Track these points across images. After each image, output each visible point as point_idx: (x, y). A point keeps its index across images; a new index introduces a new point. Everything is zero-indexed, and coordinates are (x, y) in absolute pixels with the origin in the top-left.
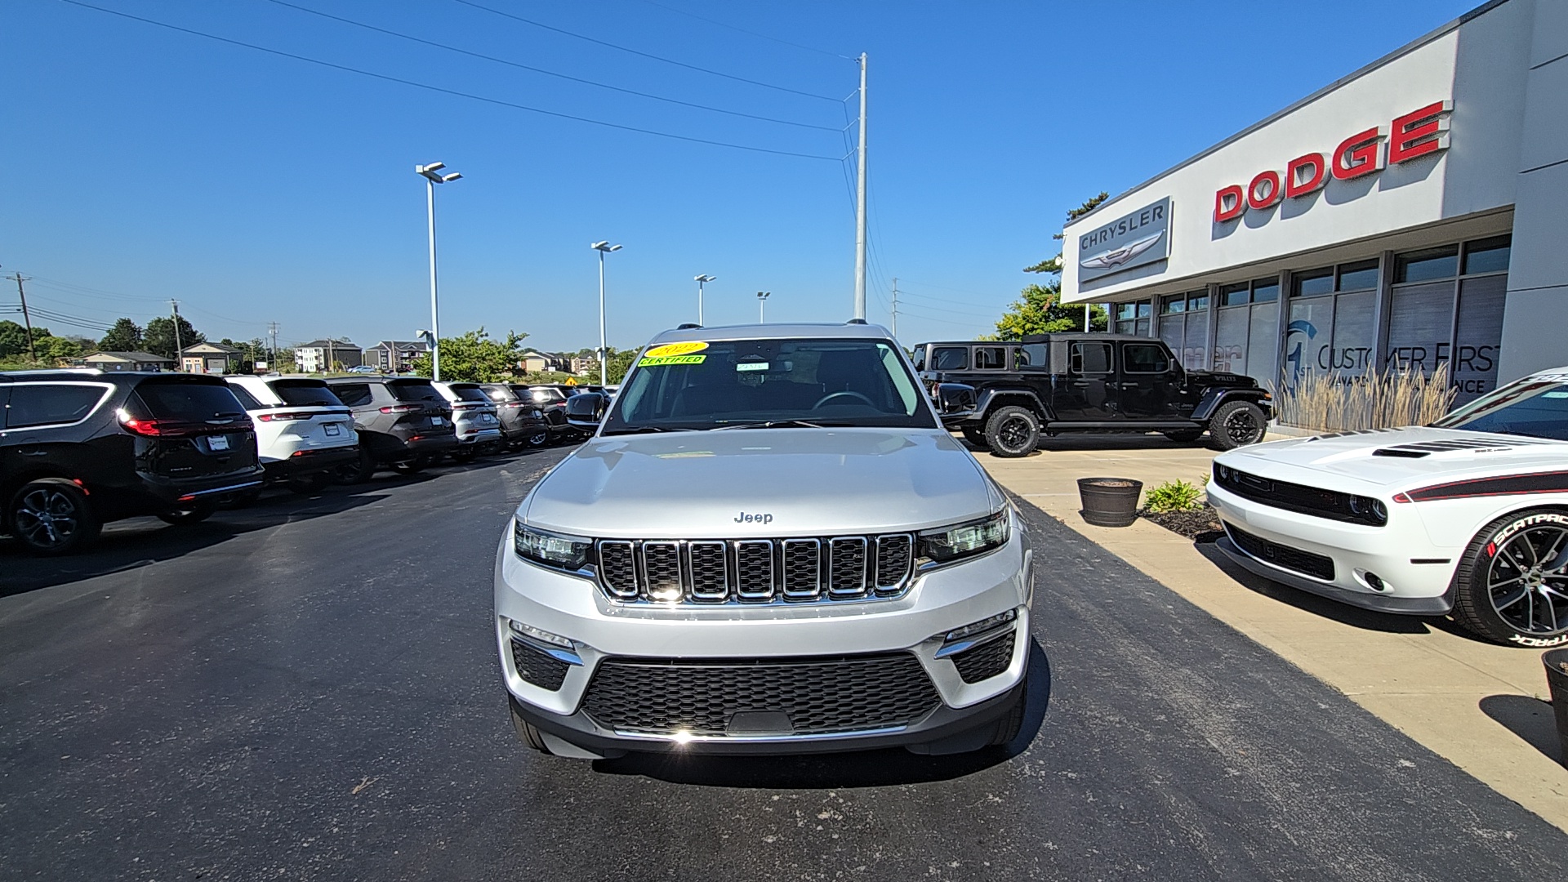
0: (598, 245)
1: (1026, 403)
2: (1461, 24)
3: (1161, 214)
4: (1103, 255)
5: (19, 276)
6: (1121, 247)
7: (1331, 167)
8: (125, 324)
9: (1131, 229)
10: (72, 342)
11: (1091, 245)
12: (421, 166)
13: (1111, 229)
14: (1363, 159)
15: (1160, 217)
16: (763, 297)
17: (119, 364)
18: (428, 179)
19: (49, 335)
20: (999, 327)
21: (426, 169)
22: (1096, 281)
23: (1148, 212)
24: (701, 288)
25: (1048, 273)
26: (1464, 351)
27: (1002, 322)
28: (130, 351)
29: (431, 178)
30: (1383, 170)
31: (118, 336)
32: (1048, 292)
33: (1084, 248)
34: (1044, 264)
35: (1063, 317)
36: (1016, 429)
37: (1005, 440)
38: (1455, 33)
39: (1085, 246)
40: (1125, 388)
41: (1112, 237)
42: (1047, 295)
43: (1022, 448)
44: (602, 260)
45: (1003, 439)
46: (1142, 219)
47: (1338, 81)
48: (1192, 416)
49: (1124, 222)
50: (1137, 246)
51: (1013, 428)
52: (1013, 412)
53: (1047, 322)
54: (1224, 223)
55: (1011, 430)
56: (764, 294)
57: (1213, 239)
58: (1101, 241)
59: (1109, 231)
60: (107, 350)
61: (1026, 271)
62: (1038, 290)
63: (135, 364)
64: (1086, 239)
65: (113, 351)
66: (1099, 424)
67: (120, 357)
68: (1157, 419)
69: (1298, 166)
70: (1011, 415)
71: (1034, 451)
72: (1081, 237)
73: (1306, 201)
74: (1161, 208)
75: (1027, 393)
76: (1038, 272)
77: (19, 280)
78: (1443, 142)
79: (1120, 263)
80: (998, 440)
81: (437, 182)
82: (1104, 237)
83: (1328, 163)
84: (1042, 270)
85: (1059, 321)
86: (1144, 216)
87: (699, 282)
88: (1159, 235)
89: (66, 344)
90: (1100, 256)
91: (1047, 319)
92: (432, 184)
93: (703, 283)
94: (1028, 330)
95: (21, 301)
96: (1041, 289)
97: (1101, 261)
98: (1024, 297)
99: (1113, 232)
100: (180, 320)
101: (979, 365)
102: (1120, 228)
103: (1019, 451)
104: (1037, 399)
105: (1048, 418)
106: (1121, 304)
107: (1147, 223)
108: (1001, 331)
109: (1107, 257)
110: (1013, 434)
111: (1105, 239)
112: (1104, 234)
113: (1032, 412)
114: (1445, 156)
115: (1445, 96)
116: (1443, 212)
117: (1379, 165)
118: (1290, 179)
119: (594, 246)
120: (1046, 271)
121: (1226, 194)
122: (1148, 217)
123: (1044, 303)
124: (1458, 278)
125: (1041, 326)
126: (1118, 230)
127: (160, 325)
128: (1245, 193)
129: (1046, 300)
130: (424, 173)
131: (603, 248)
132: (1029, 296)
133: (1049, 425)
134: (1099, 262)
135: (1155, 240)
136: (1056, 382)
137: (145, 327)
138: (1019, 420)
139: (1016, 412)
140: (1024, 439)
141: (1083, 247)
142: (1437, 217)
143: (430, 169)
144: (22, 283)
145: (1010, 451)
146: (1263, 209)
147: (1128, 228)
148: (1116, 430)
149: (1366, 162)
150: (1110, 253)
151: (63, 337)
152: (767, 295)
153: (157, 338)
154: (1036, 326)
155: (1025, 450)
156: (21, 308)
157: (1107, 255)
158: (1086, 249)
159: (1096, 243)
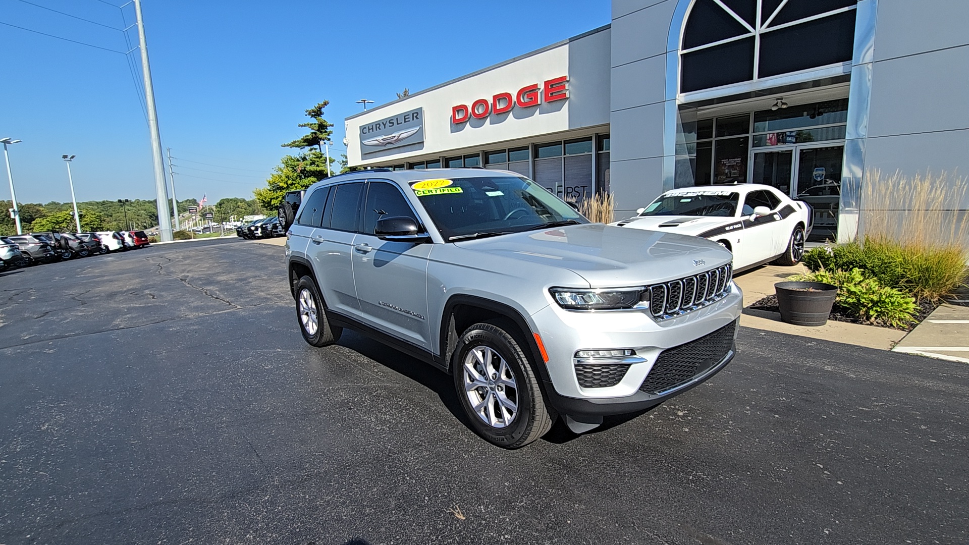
2: (570, 42)
3: (418, 116)
4: (380, 138)
6: (392, 134)
7: (516, 100)
9: (398, 124)
11: (369, 132)
13: (383, 123)
14: (532, 98)
15: (417, 118)
20: (269, 183)
22: (375, 154)
23: (409, 115)
25: (297, 148)
26: (568, 189)
27: (271, 179)
30: (541, 104)
32: (298, 160)
34: (294, 142)
35: (310, 176)
38: (567, 45)
39: (364, 132)
41: (385, 128)
42: (298, 163)
46: (405, 119)
47: (514, 58)
49: (393, 120)
50: (404, 134)
53: (300, 179)
54: (457, 124)
56: (69, 157)
57: (452, 132)
58: (376, 130)
59: (382, 124)
61: (282, 146)
62: (292, 159)
64: (365, 128)
69: (497, 98)
72: (360, 127)
73: (502, 116)
74: (417, 113)
76: (291, 147)
78: (568, 96)
79: (393, 143)
82: (379, 128)
83: (514, 99)
84: (294, 146)
85: (308, 179)
86: (406, 117)
88: (418, 128)
90: (377, 139)
91: (300, 177)
94: (290, 184)
96: (293, 158)
97: (379, 141)
98: (283, 163)
99: (385, 125)
102: (390, 123)
107: (409, 121)
108: (271, 185)
109: (382, 139)
111: (380, 129)
114: (567, 103)
115: (566, 74)
116: (569, 126)
117: (539, 103)
118: (494, 105)
120: (296, 147)
121: (457, 109)
122: (409, 118)
123: (297, 167)
124: (563, 156)
125: (298, 182)
126: (388, 124)
128: (470, 110)
129: (298, 165)
132: (286, 163)
134: (377, 142)
135: (416, 131)
141: (362, 132)
142: (567, 129)
146: (480, 119)
147: (395, 123)
149: (533, 99)
150: (384, 137)
152: (73, 157)
154: (294, 182)
157: (382, 138)
158: (366, 133)
159: (373, 131)
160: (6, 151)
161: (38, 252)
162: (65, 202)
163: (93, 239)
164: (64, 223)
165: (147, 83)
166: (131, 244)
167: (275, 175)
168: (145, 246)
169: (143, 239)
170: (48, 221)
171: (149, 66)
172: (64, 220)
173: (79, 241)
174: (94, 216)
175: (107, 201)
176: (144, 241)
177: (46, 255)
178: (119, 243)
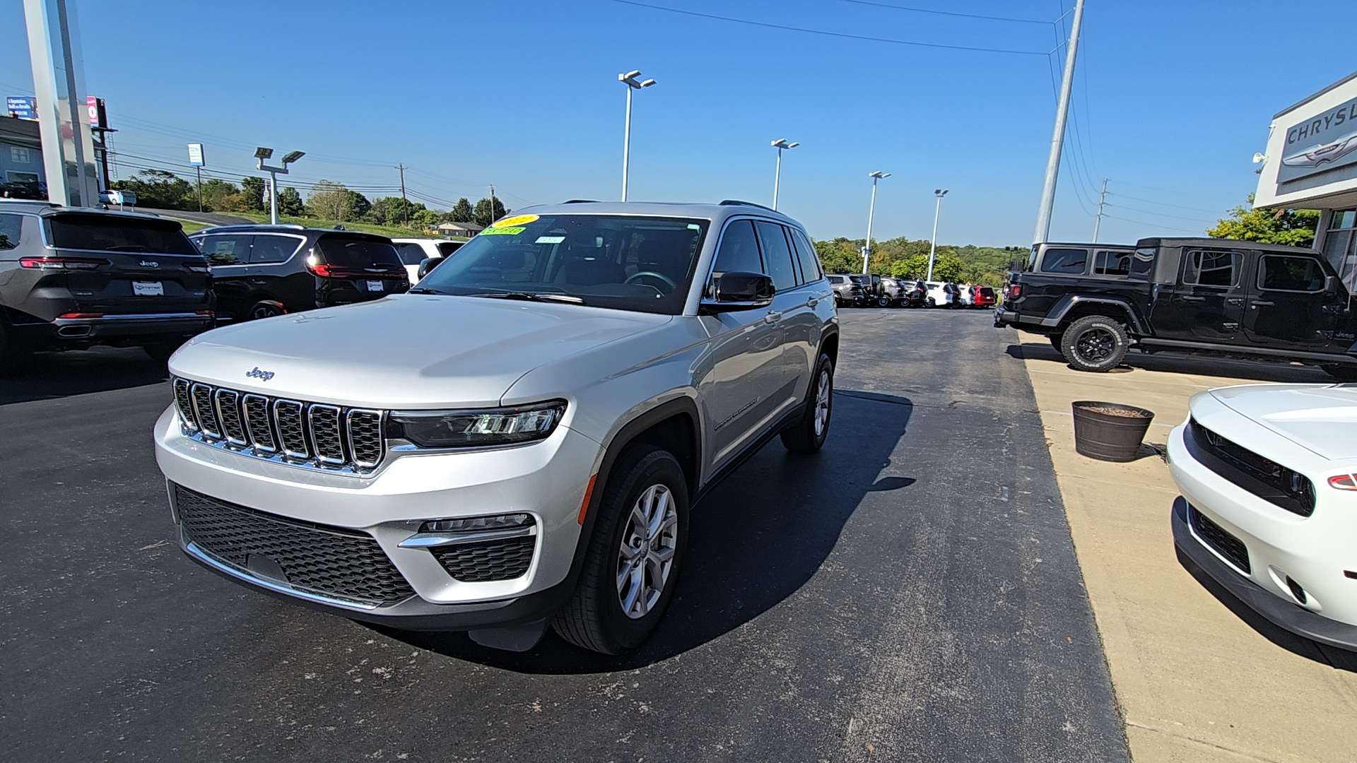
0: (777, 143)
1: (1117, 314)
4: (1312, 151)
5: (401, 166)
6: (1334, 141)
8: (464, 203)
9: (1351, 118)
10: (437, 214)
11: (1299, 139)
12: (623, 75)
13: (1326, 118)
16: (940, 194)
17: (458, 231)
18: (628, 85)
19: (424, 208)
21: (626, 77)
22: (1299, 183)
24: (875, 184)
28: (466, 222)
29: (630, 85)
31: (459, 211)
33: (1291, 142)
35: (1300, 227)
36: (1098, 341)
37: (1083, 352)
39: (1292, 139)
40: (1254, 307)
41: (1327, 128)
43: (1102, 363)
44: (780, 156)
45: (1080, 351)
48: (1350, 350)
49: (1344, 109)
50: (1354, 139)
51: (1094, 340)
52: (1096, 323)
55: (1091, 341)
56: (942, 192)
58: (1312, 134)
59: (1324, 122)
60: (452, 221)
63: (467, 232)
64: (1295, 131)
65: (455, 221)
66: (1210, 346)
67: (458, 226)
68: (1296, 347)
70: (1094, 325)
71: (1116, 367)
72: (1289, 129)
75: (1117, 302)
77: (402, 170)
79: (1329, 160)
80: (1073, 351)
81: (637, 88)
82: (1317, 128)
85: (1293, 232)
87: (874, 178)
89: (434, 215)
90: (1307, 152)
91: (1278, 228)
92: (631, 90)
93: (878, 179)
95: (401, 183)
97: (1307, 157)
99: (1328, 122)
100: (495, 200)
101: (1099, 271)
102: (1338, 117)
103: (1098, 366)
104: (1129, 310)
105: (1141, 333)
106: (1338, 211)
109: (1315, 153)
110: (1094, 347)
111: (1318, 131)
112: (1316, 125)
113: (1124, 325)
119: (773, 143)
126: (1336, 120)
127: (485, 203)
130: (625, 80)
131: (781, 145)
133: (1142, 340)
134: (1305, 159)
136: (1160, 295)
137: (475, 205)
138: (1102, 331)
139: (1100, 323)
140: (1107, 354)
141: (1289, 141)
143: (629, 77)
144: (404, 171)
145: (1086, 364)
147: (1347, 117)
148: (1235, 355)
150: (1320, 147)
151: (432, 210)
152: (945, 192)
153: (482, 214)
155: (1106, 365)
156: (401, 188)
157: (1316, 150)
158: (1293, 142)
159: (1305, 137)
160: (874, 186)
161: (848, 294)
162: (982, 246)
163: (919, 289)
164: (919, 269)
165: (1063, 90)
166: (968, 302)
167: (1225, 223)
168: (990, 307)
169: (988, 298)
170: (906, 264)
171: (1074, 65)
172: (920, 265)
173: (900, 288)
174: (948, 263)
175: (1024, 249)
176: (989, 300)
177: (855, 298)
178: (947, 298)
